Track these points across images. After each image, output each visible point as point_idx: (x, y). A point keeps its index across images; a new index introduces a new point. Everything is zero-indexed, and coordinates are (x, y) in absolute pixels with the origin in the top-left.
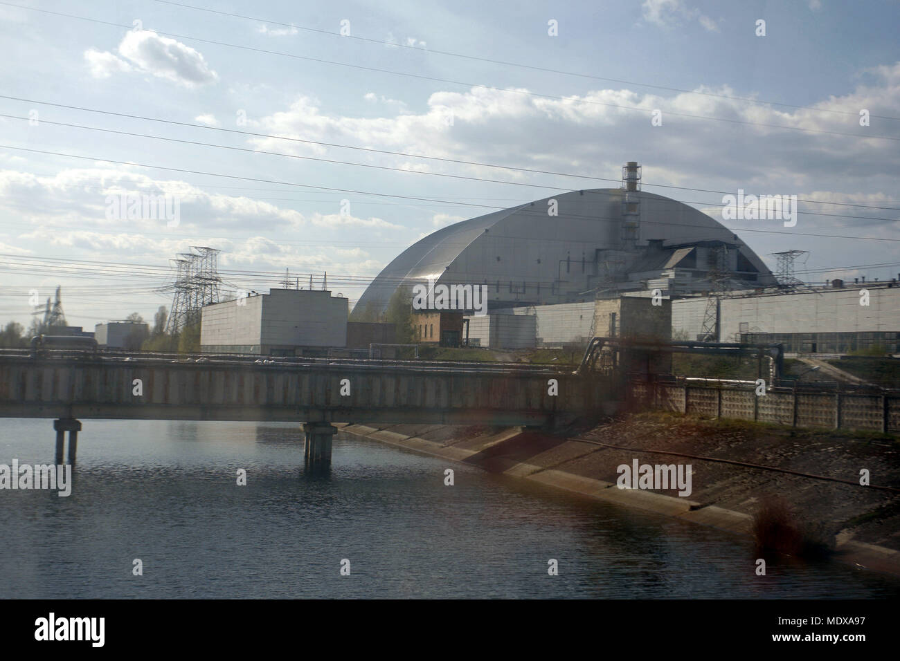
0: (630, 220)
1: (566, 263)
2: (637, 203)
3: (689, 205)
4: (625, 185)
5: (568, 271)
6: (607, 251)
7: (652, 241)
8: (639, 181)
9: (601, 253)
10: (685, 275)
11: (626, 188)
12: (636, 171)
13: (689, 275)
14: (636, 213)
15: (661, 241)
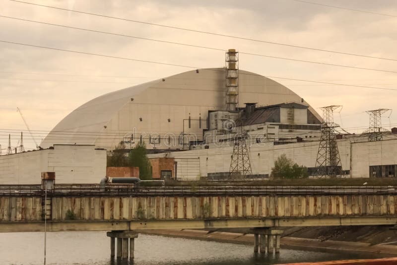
0: (232, 90)
1: (188, 121)
2: (236, 78)
3: (271, 79)
4: (227, 65)
5: (190, 127)
6: (216, 112)
7: (248, 104)
8: (237, 63)
9: (212, 113)
10: (274, 128)
11: (228, 68)
12: (235, 56)
13: (277, 127)
14: (236, 85)
15: (254, 104)
